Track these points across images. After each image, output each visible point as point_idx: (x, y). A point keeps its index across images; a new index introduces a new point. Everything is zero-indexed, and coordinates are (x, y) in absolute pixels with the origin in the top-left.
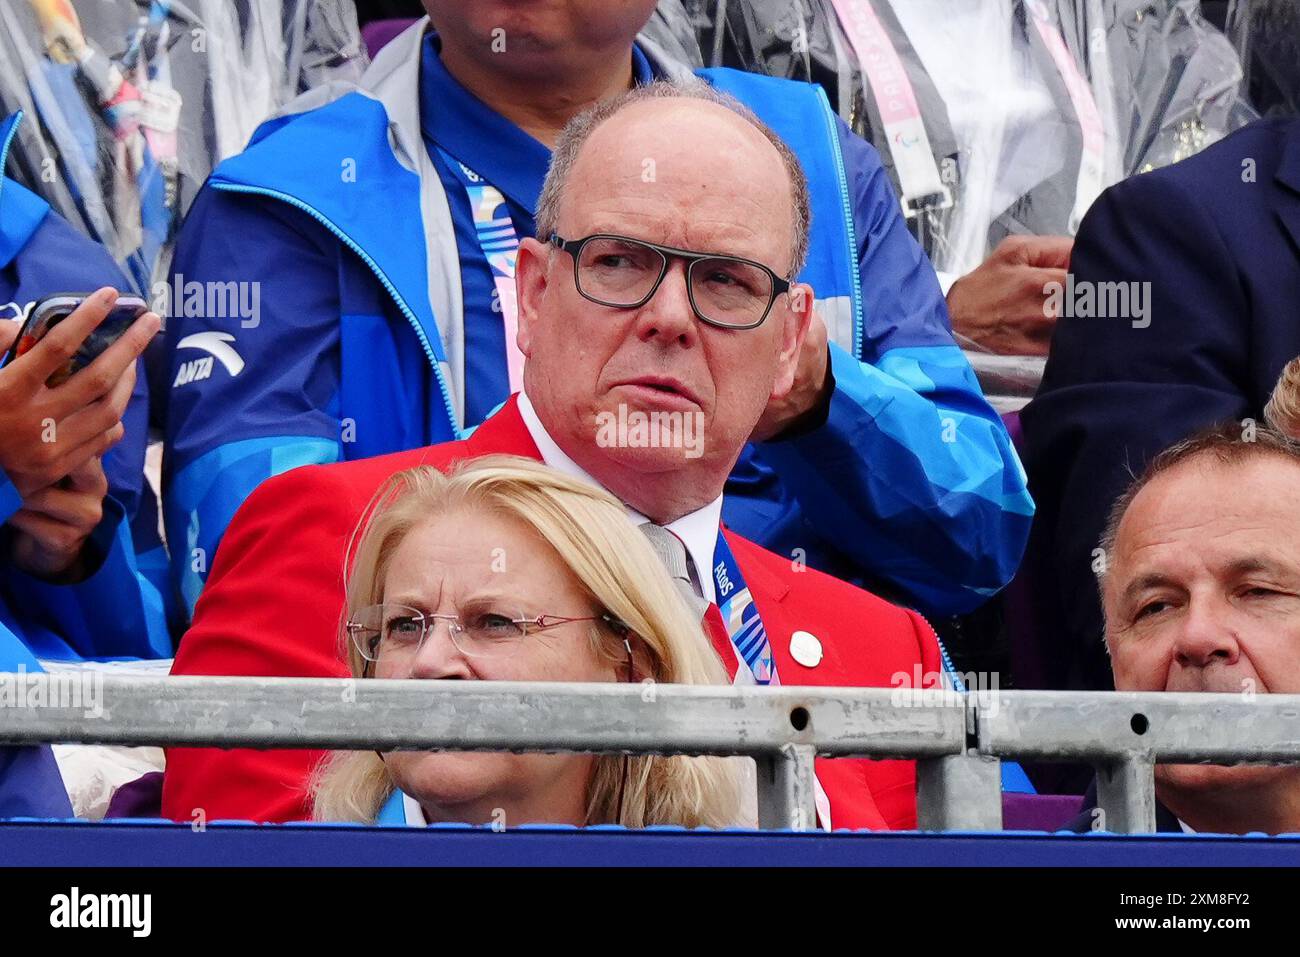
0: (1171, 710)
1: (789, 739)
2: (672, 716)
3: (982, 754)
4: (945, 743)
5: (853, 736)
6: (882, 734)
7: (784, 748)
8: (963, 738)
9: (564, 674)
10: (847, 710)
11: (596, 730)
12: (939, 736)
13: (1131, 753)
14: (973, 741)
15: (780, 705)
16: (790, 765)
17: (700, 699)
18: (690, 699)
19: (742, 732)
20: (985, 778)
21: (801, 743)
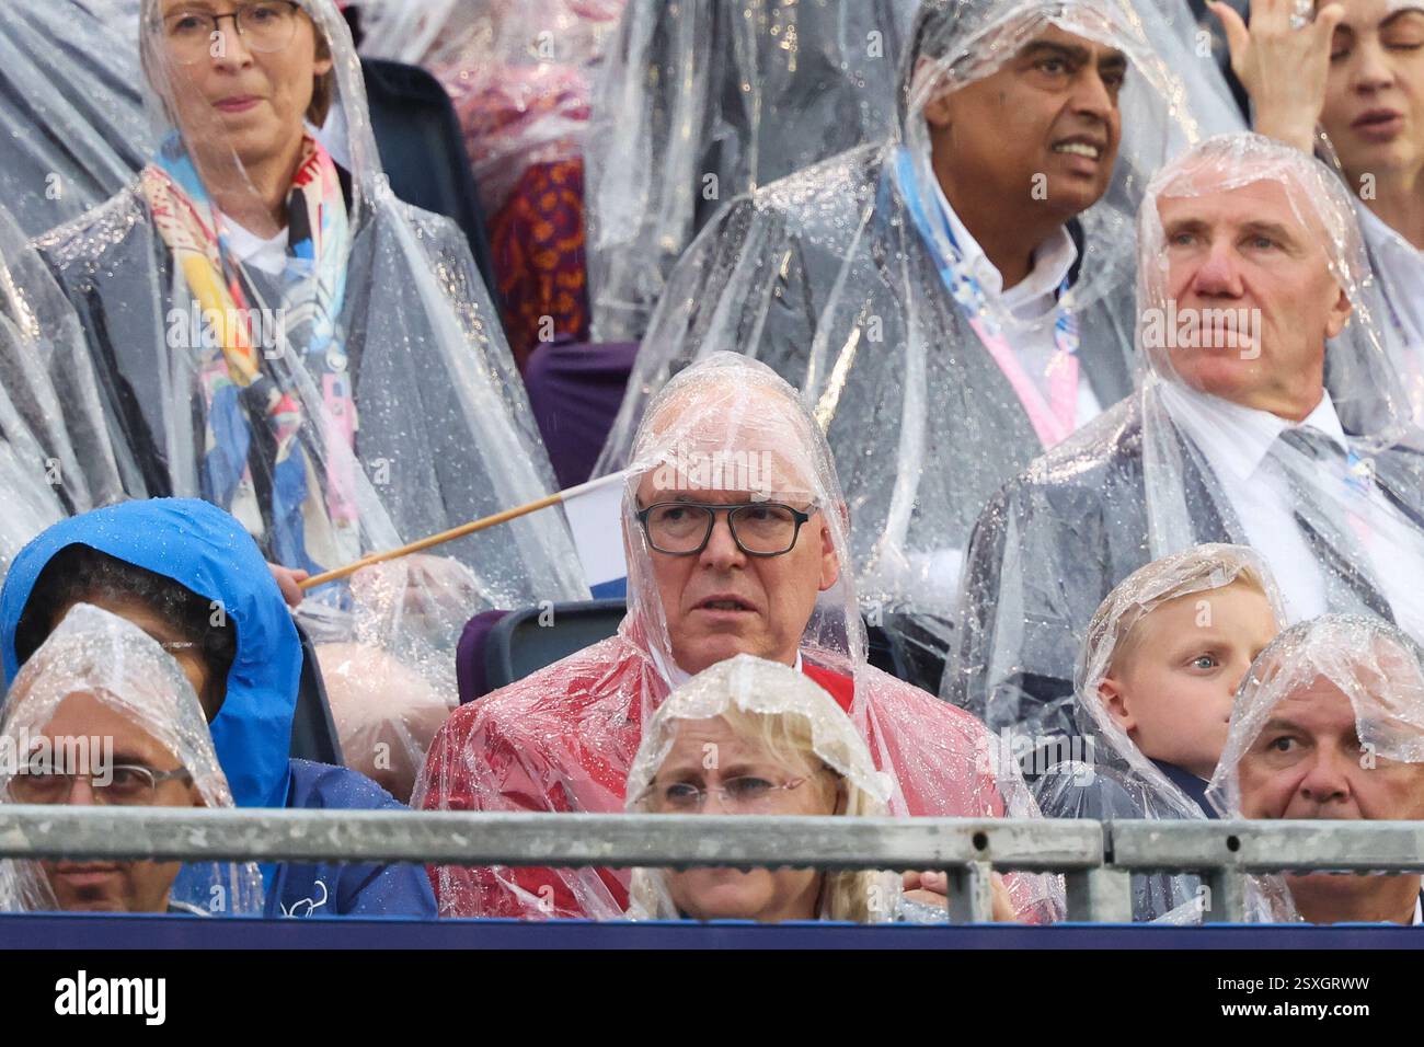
0: (1256, 834)
1: (972, 857)
2: (884, 840)
3: (1117, 868)
4: (1088, 858)
5: (1019, 855)
6: (1042, 853)
7: (969, 864)
8: (1102, 855)
9: (806, 811)
10: (1015, 834)
11: (827, 851)
12: (1084, 854)
13: (1227, 865)
14: (1109, 857)
15: (966, 831)
16: (973, 877)
17: (907, 827)
18: (897, 827)
19: (938, 852)
20: (1119, 886)
21: (982, 860)
